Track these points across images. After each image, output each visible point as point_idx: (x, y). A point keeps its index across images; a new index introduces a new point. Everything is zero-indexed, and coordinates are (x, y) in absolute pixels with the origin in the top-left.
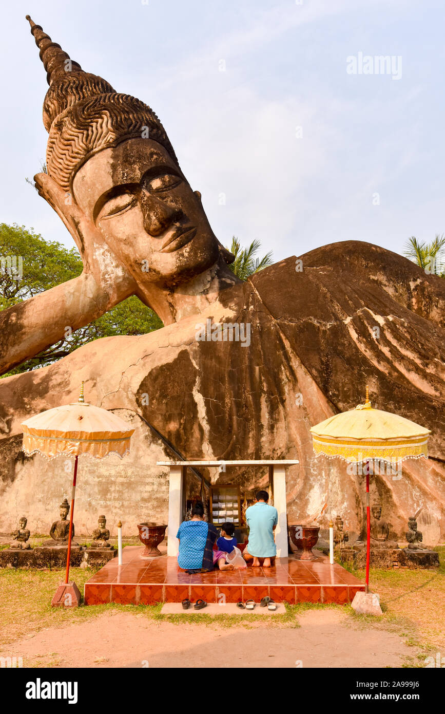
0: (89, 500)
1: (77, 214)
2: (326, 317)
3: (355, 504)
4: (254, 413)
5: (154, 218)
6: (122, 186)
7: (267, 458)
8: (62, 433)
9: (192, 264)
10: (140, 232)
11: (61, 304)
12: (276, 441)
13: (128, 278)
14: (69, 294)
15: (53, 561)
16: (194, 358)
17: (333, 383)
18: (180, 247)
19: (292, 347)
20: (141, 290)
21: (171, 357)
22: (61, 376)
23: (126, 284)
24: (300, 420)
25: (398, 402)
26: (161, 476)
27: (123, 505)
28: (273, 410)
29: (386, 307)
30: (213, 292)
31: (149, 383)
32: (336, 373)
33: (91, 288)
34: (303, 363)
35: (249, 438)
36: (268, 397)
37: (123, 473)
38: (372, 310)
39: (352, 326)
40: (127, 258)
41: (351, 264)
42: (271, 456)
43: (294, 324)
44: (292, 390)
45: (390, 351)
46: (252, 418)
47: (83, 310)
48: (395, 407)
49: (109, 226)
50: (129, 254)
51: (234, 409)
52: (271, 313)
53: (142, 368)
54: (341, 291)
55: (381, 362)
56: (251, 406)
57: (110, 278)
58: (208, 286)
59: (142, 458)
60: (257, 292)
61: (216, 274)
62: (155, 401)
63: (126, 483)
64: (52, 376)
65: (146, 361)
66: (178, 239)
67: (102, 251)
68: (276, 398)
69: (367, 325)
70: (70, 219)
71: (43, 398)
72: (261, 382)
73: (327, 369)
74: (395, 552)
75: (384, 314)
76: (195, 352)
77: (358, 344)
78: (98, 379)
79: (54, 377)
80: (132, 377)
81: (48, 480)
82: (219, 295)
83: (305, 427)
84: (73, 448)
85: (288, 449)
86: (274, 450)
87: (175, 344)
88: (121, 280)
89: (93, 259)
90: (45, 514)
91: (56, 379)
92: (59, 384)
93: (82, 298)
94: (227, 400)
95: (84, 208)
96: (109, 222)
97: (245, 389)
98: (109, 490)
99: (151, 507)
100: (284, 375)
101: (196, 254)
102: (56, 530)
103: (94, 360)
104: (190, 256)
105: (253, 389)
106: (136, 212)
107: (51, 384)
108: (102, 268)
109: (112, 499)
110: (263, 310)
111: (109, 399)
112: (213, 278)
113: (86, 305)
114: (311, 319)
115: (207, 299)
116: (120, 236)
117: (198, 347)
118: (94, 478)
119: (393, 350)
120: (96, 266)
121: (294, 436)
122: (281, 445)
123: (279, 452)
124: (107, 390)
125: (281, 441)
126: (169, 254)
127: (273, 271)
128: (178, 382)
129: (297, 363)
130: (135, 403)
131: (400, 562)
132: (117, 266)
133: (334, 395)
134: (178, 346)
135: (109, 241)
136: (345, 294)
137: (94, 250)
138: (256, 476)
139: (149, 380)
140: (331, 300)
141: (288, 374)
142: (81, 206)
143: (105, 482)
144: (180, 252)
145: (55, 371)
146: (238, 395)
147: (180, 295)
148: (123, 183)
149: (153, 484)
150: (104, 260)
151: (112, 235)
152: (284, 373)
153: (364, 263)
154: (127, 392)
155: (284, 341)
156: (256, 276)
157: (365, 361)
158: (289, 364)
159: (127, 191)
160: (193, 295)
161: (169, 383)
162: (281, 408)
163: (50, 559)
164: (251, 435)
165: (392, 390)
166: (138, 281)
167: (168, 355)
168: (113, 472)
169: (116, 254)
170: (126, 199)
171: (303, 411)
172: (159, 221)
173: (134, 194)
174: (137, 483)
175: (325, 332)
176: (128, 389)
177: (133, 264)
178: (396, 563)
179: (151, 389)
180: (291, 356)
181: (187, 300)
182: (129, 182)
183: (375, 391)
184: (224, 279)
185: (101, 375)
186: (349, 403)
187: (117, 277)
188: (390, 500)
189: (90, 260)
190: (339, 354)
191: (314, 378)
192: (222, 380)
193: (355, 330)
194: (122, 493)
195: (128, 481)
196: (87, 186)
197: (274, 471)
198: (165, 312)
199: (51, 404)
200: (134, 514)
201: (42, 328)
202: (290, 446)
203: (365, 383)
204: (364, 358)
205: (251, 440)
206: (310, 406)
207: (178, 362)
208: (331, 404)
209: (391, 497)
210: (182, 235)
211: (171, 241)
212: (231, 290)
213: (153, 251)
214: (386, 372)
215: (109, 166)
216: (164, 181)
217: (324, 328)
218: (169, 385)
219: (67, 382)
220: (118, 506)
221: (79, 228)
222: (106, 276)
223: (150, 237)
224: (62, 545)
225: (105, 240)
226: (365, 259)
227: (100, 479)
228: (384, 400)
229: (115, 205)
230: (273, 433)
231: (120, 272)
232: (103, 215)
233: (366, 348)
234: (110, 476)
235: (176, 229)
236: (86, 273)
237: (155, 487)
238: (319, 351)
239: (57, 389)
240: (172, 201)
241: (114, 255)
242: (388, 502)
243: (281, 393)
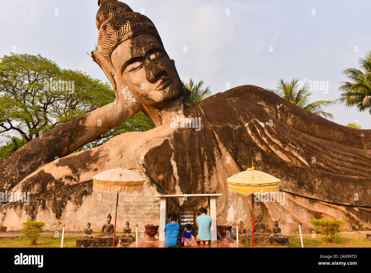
0: (119, 214)
1: (113, 71)
2: (236, 123)
3: (250, 215)
4: (201, 170)
5: (151, 74)
6: (136, 58)
7: (207, 193)
8: (112, 182)
9: (170, 96)
10: (145, 81)
11: (104, 116)
12: (212, 184)
13: (138, 103)
14: (109, 111)
15: (104, 244)
16: (171, 143)
17: (239, 156)
18: (164, 88)
19: (219, 138)
20: (145, 109)
21: (160, 143)
22: (105, 152)
23: (137, 106)
24: (223, 174)
25: (271, 165)
26: (155, 202)
27: (136, 217)
28: (210, 169)
29: (265, 118)
30: (180, 110)
31: (149, 156)
32: (241, 151)
33: (120, 108)
34: (224, 146)
35: (198, 183)
36: (208, 163)
37: (136, 201)
38: (258, 120)
39: (248, 128)
40: (138, 93)
41: (248, 97)
42: (209, 192)
43: (220, 127)
44: (219, 160)
45: (267, 140)
46: (200, 173)
47: (116, 119)
48: (270, 167)
49: (129, 77)
50: (139, 91)
51: (191, 169)
52: (209, 121)
53: (145, 148)
54: (243, 110)
55: (263, 145)
56: (199, 166)
57: (129, 103)
58: (178, 107)
59: (146, 193)
60: (202, 110)
61: (182, 101)
62: (152, 165)
63: (138, 206)
64: (100, 152)
65: (148, 145)
66: (164, 84)
67: (125, 89)
68: (211, 163)
69: (256, 127)
70: (109, 74)
71: (96, 163)
72: (204, 155)
73: (236, 149)
74: (267, 238)
75: (264, 122)
76: (172, 140)
77: (252, 137)
78: (123, 154)
79: (101, 153)
80: (140, 153)
81: (99, 204)
82: (183, 111)
83: (226, 177)
84: (117, 189)
85: (218, 188)
86: (211, 189)
87: (162, 136)
88: (135, 104)
89: (121, 94)
90: (97, 222)
91: (102, 154)
92: (104, 156)
93: (115, 113)
94: (188, 164)
95: (117, 68)
96: (129, 75)
97: (196, 158)
98: (129, 209)
99: (150, 218)
100: (216, 152)
101: (172, 92)
102: (105, 229)
103: (121, 144)
104: (169, 92)
105: (200, 159)
106: (142, 71)
107: (100, 156)
108: (125, 98)
109: (131, 213)
110: (205, 120)
111: (129, 164)
112: (180, 103)
113: (117, 116)
114: (229, 124)
115: (178, 114)
116: (134, 82)
117: (173, 138)
118: (122, 203)
119: (269, 139)
120: (122, 97)
121: (220, 182)
122: (214, 186)
123: (213, 190)
124: (128, 159)
125: (214, 184)
126: (159, 92)
127: (210, 100)
128: (163, 155)
129: (222, 146)
130: (142, 166)
132: (133, 97)
133: (240, 161)
134: (164, 137)
135: (129, 84)
136: (245, 112)
137: (121, 89)
138: (202, 202)
139: (149, 154)
140: (239, 115)
141: (217, 151)
142: (115, 67)
143: (127, 205)
144: (164, 91)
145: (101, 150)
146: (193, 161)
147: (164, 112)
148: (136, 56)
149: (151, 206)
150: (126, 94)
151: (130, 82)
152: (215, 151)
153: (254, 96)
154: (138, 160)
155: (215, 135)
156: (202, 102)
157: (255, 145)
158: (218, 146)
159: (138, 60)
160: (171, 111)
161: (159, 156)
162: (214, 168)
163: (102, 243)
164: (199, 181)
165: (268, 159)
166: (143, 105)
167: (158, 142)
168: (131, 200)
169: (132, 91)
170: (138, 64)
171: (225, 169)
172: (154, 75)
173: (142, 62)
174: (143, 206)
175: (235, 130)
176: (138, 158)
177: (141, 96)
178: (269, 243)
179: (150, 159)
180: (219, 142)
181: (168, 114)
182: (139, 56)
183: (260, 159)
184: (186, 104)
185: (125, 152)
186: (247, 165)
187: (133, 103)
188: (267, 213)
189: (119, 94)
190: (243, 141)
191: (230, 153)
192: (185, 154)
193: (250, 129)
194: (136, 211)
195: (139, 205)
196: (118, 58)
197: (210, 199)
198: (156, 120)
199: (100, 166)
200: (141, 221)
201: (95, 128)
202: (218, 187)
203: (255, 156)
204: (255, 144)
205: (199, 184)
206: (228, 167)
207: (163, 145)
208: (238, 166)
209: (268, 212)
210: (166, 82)
211: (160, 85)
212: (189, 109)
213: (151, 90)
214: (265, 150)
215: (129, 48)
216: (156, 56)
217: (235, 129)
218: (159, 157)
219: (107, 155)
220: (134, 217)
221: (114, 78)
222: (127, 102)
223: (150, 83)
224: (108, 236)
225: (127, 84)
226: (255, 95)
227: (125, 204)
228: (264, 164)
229: (132, 66)
230: (210, 180)
231: (134, 100)
232: (126, 72)
233: (256, 138)
234: (130, 202)
235: (162, 79)
236: (117, 100)
237: (152, 207)
238: (232, 140)
239: (103, 159)
240: (160, 65)
241: (131, 92)
242: (266, 214)
243: (214, 160)
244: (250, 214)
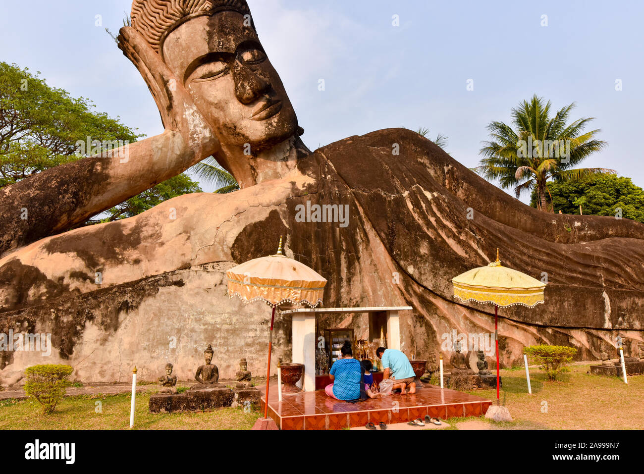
0: (195, 346)
1: (166, 73)
2: (391, 189)
4: (335, 268)
5: (248, 88)
6: (217, 53)
7: (346, 306)
9: (280, 133)
10: (232, 99)
11: (148, 157)
12: (352, 292)
13: (213, 139)
14: (157, 150)
15: (206, 403)
16: (284, 218)
17: (397, 245)
18: (269, 117)
19: (365, 212)
21: (263, 216)
22: (152, 228)
23: (211, 145)
24: (371, 275)
25: (442, 262)
26: (263, 323)
27: (228, 350)
28: (350, 265)
29: (432, 185)
30: (292, 160)
31: (243, 238)
32: (399, 237)
33: (179, 145)
34: (374, 227)
35: (331, 289)
36: (347, 254)
37: (228, 321)
38: (422, 187)
39: (408, 199)
40: (216, 121)
41: (404, 148)
42: (348, 305)
43: (366, 194)
44: (365, 250)
45: (435, 221)
46: (334, 272)
47: (169, 166)
48: (440, 265)
49: (200, 89)
50: (219, 118)
51: (320, 264)
52: (347, 183)
53: (236, 223)
54: (399, 169)
55: (430, 229)
56: (333, 262)
57: (198, 138)
58: (288, 154)
59: (246, 307)
60: (331, 164)
61: (294, 144)
62: (250, 255)
63: (231, 330)
64: (142, 227)
65: (240, 217)
66: (268, 109)
67: (191, 111)
68: (353, 255)
69: (420, 199)
71: (136, 249)
72: (341, 242)
73: (392, 233)
74: (474, 378)
75: (431, 191)
76: (284, 212)
77: (413, 214)
78: (192, 232)
79: (144, 229)
80: (227, 232)
82: (297, 163)
83: (374, 280)
85: (362, 298)
86: (351, 299)
87: (265, 204)
88: (207, 140)
89: (182, 118)
91: (147, 231)
92: (151, 236)
93: (169, 154)
94: (314, 256)
95: (175, 68)
96: (201, 85)
97: (328, 246)
98: (215, 337)
99: (254, 351)
100: (359, 237)
101: (283, 125)
103: (186, 214)
104: (278, 126)
105: (335, 247)
106: (228, 80)
107: (142, 235)
108: (191, 127)
109: (218, 344)
110: (339, 180)
112: (291, 148)
113: (173, 161)
114: (379, 191)
115: (287, 166)
116: (211, 99)
117: (287, 208)
118: (200, 325)
119: (438, 220)
120: (185, 125)
121: (367, 288)
122: (356, 296)
123: (354, 301)
124: (202, 243)
125: (356, 293)
126: (258, 123)
127: (342, 147)
128: (271, 239)
129: (369, 227)
130: (231, 256)
131: (477, 384)
132: (205, 127)
133: (397, 254)
134: (268, 206)
135: (199, 102)
136: (402, 172)
137: (184, 110)
138: (335, 322)
139: (244, 236)
140: (392, 176)
141: (362, 236)
142: (170, 66)
143: (210, 329)
144: (269, 122)
145: (144, 223)
146: (322, 252)
147: (262, 160)
148: (219, 51)
149: (256, 330)
150: (194, 120)
151: (202, 98)
152: (359, 235)
153: (413, 148)
154: (222, 246)
155: (358, 207)
156: (326, 149)
157: (419, 227)
158: (363, 227)
159: (221, 59)
160: (275, 161)
161: (263, 239)
162: (357, 264)
163: (203, 401)
164: (332, 287)
165: (438, 252)
166: (222, 143)
167: (259, 213)
168: (218, 320)
169: (204, 116)
170: (219, 66)
171: (373, 267)
172: (252, 91)
173: (227, 63)
174: (241, 329)
175: (390, 202)
176: (224, 243)
177: (221, 127)
178: (475, 386)
179: (246, 244)
180: (364, 221)
181: (269, 165)
182: (224, 51)
183: (426, 252)
184: (300, 149)
185: (194, 229)
186: (408, 261)
187: (205, 138)
188: (434, 339)
189: (178, 119)
190: (401, 221)
191: (382, 240)
192: (309, 238)
193: (411, 202)
194: (228, 339)
195: (233, 328)
196: (181, 48)
198: (245, 173)
199: (144, 255)
200: (238, 358)
201: (128, 180)
202: (363, 296)
203: (419, 246)
204: (419, 226)
205: (332, 290)
206: (379, 263)
207: (270, 220)
208: (394, 261)
209: (435, 337)
210: (271, 107)
211: (261, 110)
212: (307, 160)
213: (243, 118)
214: (433, 237)
216: (253, 55)
217: (389, 199)
218: (263, 240)
219: (158, 234)
220: (224, 352)
221: (168, 86)
222: (195, 136)
223: (241, 104)
224: (211, 387)
225: (193, 101)
226: (414, 145)
227: (206, 326)
228: (433, 260)
229: (209, 69)
230: (350, 285)
231: (207, 133)
232: (195, 77)
233: (419, 217)
234: (216, 323)
235: (266, 101)
236: (173, 131)
237: (258, 333)
238: (386, 218)
239: (150, 240)
240: (261, 74)
241: (202, 117)
242: (433, 341)
243: (357, 251)
244: (409, 341)
